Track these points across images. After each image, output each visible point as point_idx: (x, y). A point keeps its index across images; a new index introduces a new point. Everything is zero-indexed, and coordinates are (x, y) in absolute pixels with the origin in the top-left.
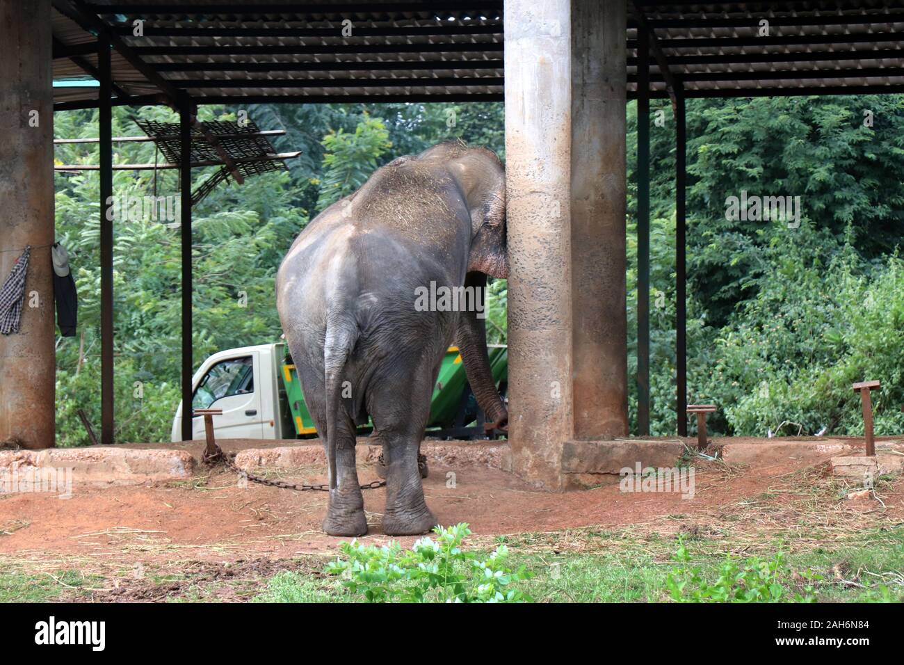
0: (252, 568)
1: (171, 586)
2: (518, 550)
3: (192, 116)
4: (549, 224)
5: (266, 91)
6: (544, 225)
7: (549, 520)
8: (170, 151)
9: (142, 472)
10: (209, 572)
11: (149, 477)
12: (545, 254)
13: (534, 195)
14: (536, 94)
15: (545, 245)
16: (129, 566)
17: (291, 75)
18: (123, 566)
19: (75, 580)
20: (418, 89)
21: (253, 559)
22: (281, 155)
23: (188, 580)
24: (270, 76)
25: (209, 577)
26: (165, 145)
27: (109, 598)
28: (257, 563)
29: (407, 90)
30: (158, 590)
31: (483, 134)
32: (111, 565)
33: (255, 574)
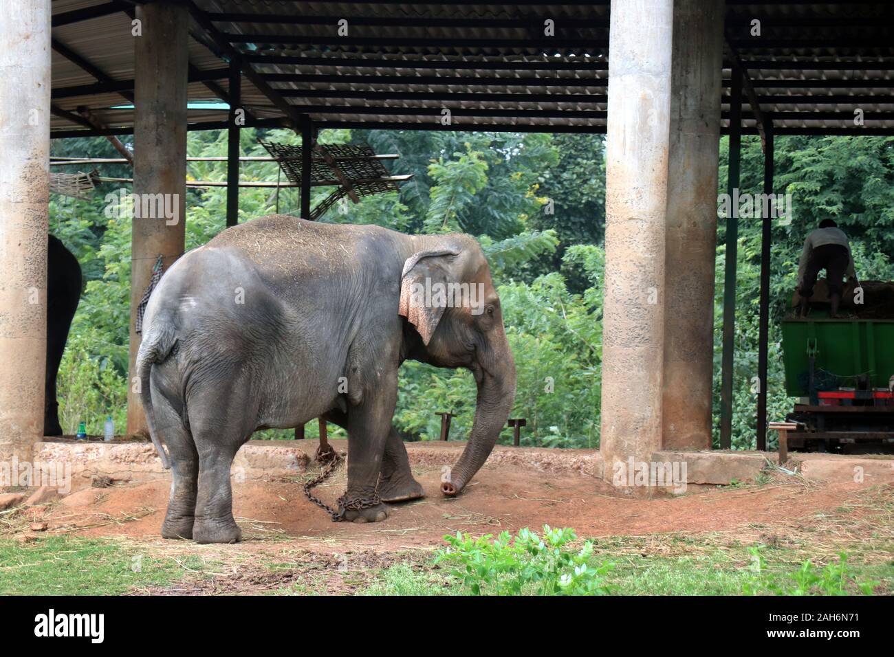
0: (359, 559)
1: (285, 574)
2: (607, 551)
3: (313, 139)
4: (645, 249)
5: (382, 118)
6: (641, 250)
7: (637, 525)
8: (291, 171)
9: (259, 467)
10: (320, 562)
11: (266, 472)
12: (640, 277)
13: (633, 222)
14: (637, 127)
15: (641, 268)
16: (246, 553)
17: (406, 103)
18: (240, 553)
19: (196, 565)
20: (523, 120)
21: (361, 552)
22: (393, 177)
23: (300, 568)
24: (387, 103)
25: (320, 566)
26: (287, 165)
27: (228, 582)
28: (364, 555)
29: (514, 120)
30: (273, 576)
31: (578, 164)
32: (230, 551)
33: (362, 565)
